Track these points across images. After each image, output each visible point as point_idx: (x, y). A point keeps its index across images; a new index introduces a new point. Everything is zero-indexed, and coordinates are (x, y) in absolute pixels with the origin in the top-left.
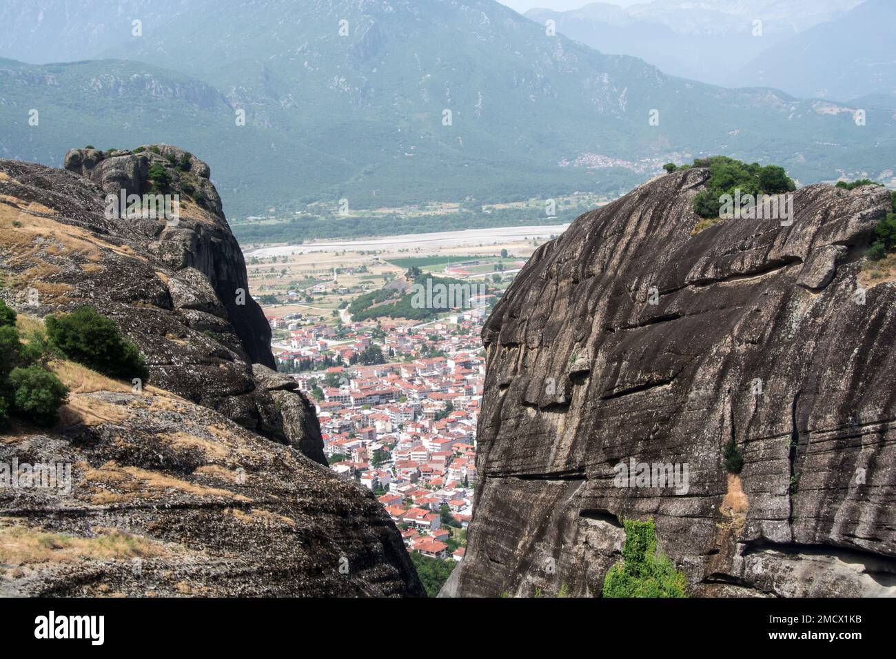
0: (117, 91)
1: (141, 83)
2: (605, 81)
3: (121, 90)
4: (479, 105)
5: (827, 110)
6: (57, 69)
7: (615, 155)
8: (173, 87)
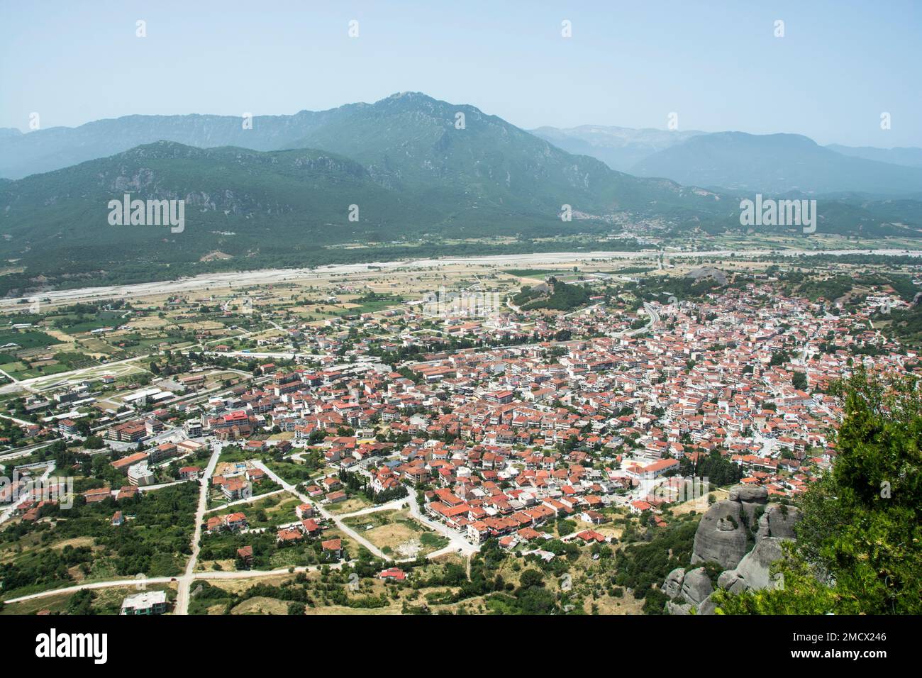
0: (310, 166)
1: (323, 162)
2: (576, 169)
3: (312, 166)
4: (508, 180)
5: (701, 193)
6: (276, 153)
7: (590, 212)
8: (341, 165)
